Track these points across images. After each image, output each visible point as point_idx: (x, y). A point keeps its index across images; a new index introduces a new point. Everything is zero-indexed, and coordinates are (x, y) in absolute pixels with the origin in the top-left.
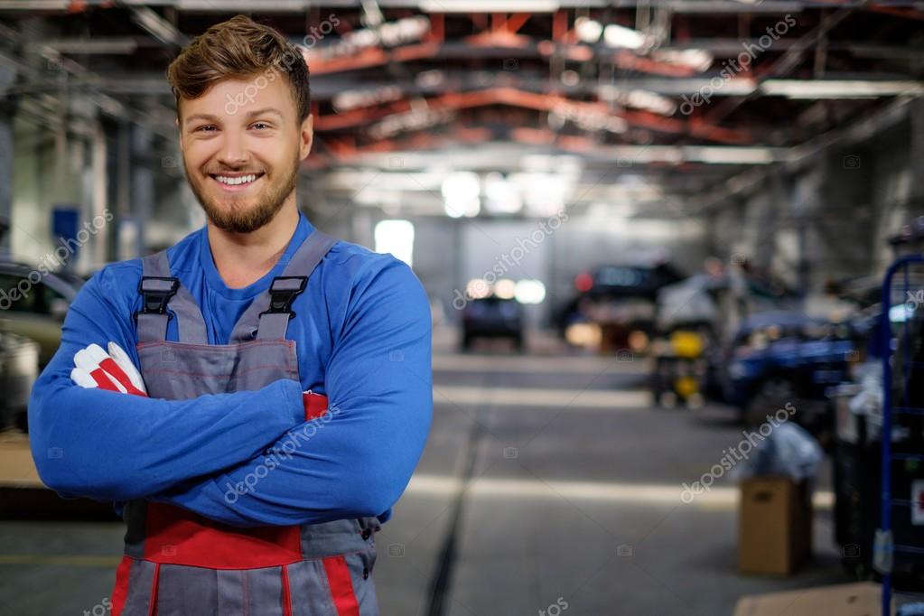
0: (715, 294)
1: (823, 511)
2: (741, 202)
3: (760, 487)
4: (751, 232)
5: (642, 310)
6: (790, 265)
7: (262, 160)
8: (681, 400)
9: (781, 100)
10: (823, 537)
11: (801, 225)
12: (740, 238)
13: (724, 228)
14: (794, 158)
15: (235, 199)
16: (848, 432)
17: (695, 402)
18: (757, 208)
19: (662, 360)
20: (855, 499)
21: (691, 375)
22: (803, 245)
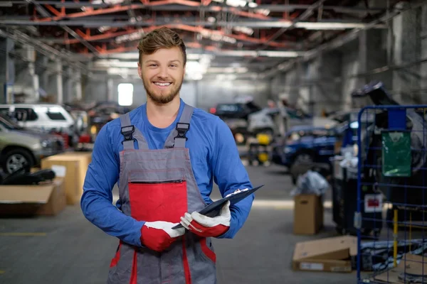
0: (273, 116)
1: (328, 209)
2: (283, 74)
3: (303, 199)
4: (288, 88)
5: (242, 123)
6: (305, 103)
7: (172, 78)
8: (261, 163)
9: (302, 29)
10: (328, 219)
11: (309, 85)
12: (283, 91)
13: (275, 86)
14: (307, 55)
15: (162, 91)
16: (339, 175)
17: (267, 164)
18: (290, 77)
19: (252, 145)
20: (342, 202)
21: (266, 152)
22: (311, 94)
